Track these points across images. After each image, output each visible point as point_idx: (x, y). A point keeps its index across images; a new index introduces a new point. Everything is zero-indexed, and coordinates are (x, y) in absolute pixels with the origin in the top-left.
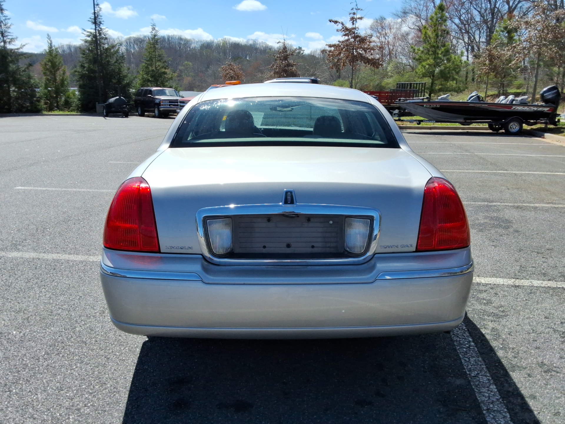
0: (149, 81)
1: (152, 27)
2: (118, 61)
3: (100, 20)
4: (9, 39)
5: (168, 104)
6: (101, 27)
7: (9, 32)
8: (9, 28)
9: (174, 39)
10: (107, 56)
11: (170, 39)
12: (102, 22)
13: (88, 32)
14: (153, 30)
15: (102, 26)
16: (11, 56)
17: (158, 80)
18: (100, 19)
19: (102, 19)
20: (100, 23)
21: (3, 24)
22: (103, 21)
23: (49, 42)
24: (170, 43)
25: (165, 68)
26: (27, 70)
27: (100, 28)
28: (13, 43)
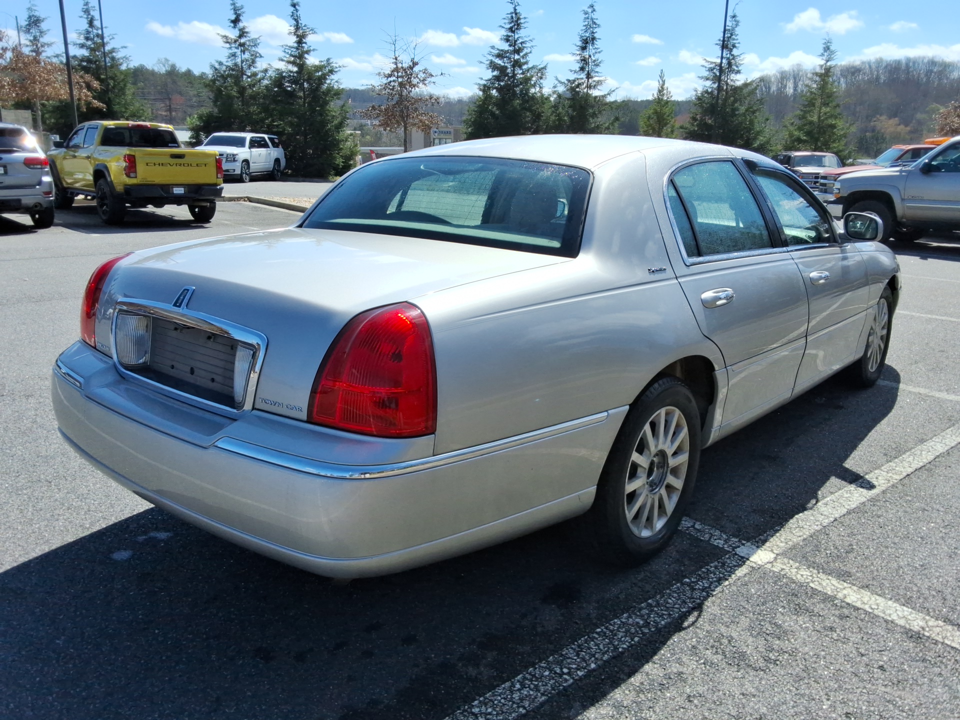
0: (799, 140)
1: (824, 46)
2: (751, 108)
3: (735, 42)
4: (594, 81)
5: (812, 182)
6: (732, 53)
7: (597, 72)
8: (598, 65)
9: (919, 64)
10: (735, 101)
11: (911, 64)
12: (737, 45)
13: (712, 63)
14: (825, 51)
15: (735, 52)
16: (593, 107)
17: (817, 140)
18: (734, 39)
19: (737, 39)
20: (734, 46)
21: (591, 59)
22: (739, 43)
23: (661, 82)
24: (908, 73)
25: (836, 118)
26: (611, 127)
27: (732, 55)
28: (599, 87)
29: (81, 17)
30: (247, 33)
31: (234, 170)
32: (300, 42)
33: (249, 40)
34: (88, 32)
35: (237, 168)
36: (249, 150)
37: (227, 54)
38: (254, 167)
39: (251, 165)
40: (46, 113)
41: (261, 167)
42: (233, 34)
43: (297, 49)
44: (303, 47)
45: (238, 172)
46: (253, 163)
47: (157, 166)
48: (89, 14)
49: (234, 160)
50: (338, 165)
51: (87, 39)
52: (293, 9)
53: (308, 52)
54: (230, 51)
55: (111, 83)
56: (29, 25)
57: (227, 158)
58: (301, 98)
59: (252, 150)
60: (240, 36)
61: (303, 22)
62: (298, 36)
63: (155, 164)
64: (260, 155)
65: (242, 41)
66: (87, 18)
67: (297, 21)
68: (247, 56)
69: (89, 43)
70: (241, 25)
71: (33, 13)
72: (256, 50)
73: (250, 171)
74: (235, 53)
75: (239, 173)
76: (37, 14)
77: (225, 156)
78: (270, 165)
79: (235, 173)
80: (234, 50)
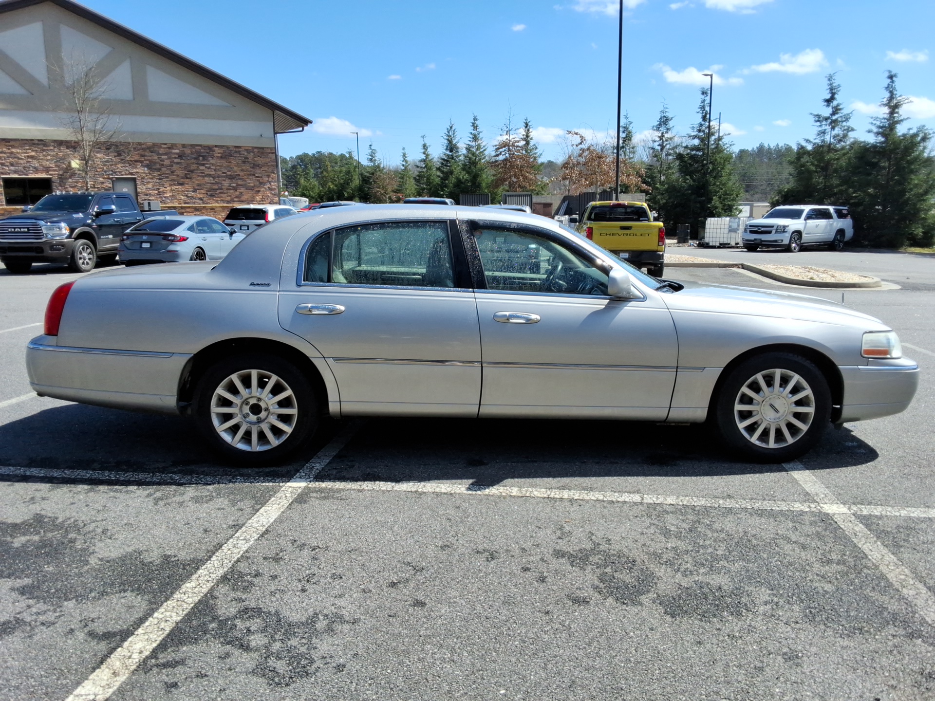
29: (698, 112)
30: (840, 109)
31: (782, 240)
32: (892, 113)
33: (841, 117)
34: (701, 125)
35: (785, 239)
36: (804, 222)
37: (816, 132)
38: (806, 238)
39: (804, 235)
40: (658, 195)
41: (818, 237)
42: (827, 112)
43: (888, 120)
44: (894, 117)
45: (786, 242)
46: (806, 234)
47: (608, 236)
48: (704, 110)
49: (784, 232)
50: (917, 235)
51: (699, 131)
52: (889, 81)
53: (898, 122)
54: (820, 129)
55: (711, 166)
56: (660, 124)
57: (777, 230)
58: (884, 168)
59: (808, 221)
60: (834, 114)
61: (898, 93)
62: (890, 107)
63: (606, 234)
64: (817, 226)
65: (834, 118)
66: (703, 113)
67: (891, 92)
68: (837, 131)
69: (701, 134)
70: (835, 103)
71: (664, 115)
72: (848, 124)
73: (802, 242)
74: (825, 130)
75: (788, 243)
76: (667, 115)
77: (775, 228)
78: (830, 236)
79: (783, 243)
80: (824, 127)
